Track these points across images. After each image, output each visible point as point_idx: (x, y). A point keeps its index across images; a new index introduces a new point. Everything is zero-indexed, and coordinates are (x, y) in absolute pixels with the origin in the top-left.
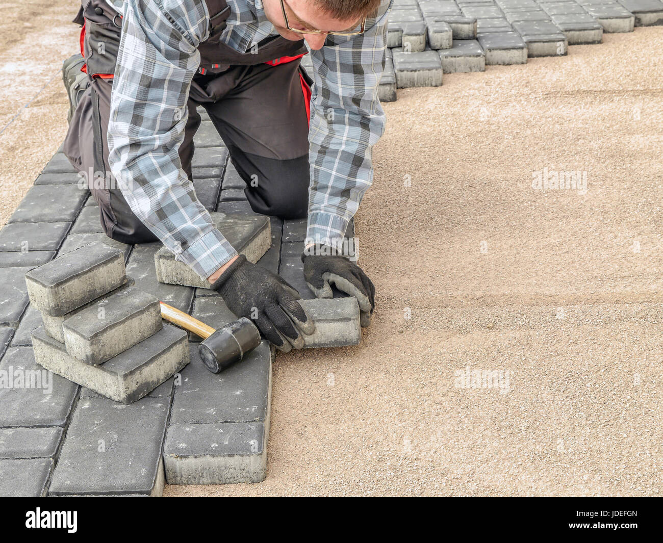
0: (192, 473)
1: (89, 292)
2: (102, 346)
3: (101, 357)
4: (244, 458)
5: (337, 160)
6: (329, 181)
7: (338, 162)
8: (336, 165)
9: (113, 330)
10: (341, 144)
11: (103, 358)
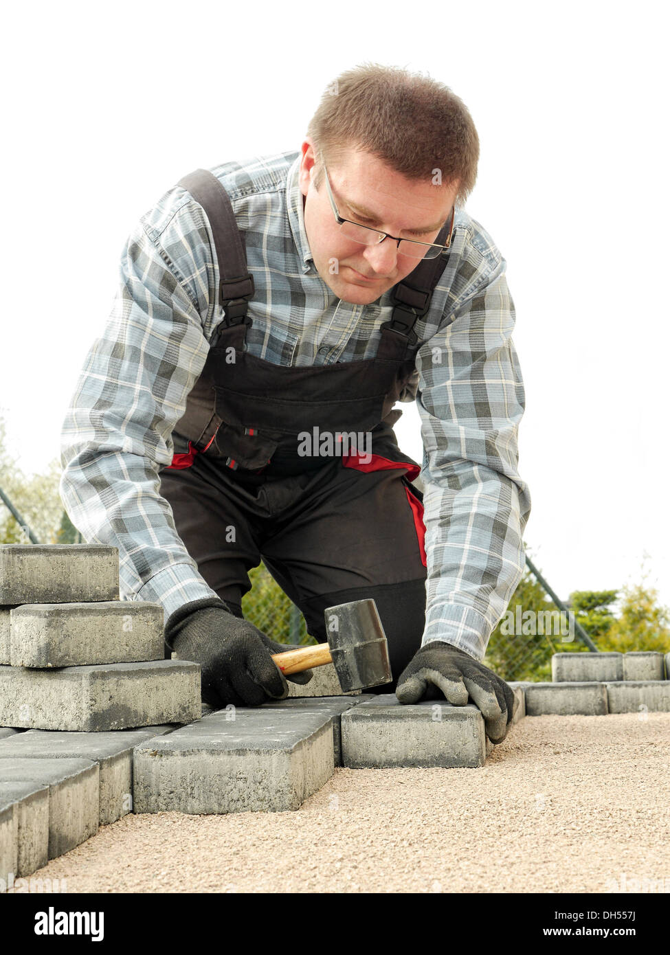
0: (176, 787)
1: (59, 585)
2: (65, 636)
3: (60, 654)
4: (262, 757)
5: (470, 528)
6: (460, 559)
7: (471, 530)
8: (469, 536)
9: (86, 619)
10: (470, 504)
11: (63, 657)
